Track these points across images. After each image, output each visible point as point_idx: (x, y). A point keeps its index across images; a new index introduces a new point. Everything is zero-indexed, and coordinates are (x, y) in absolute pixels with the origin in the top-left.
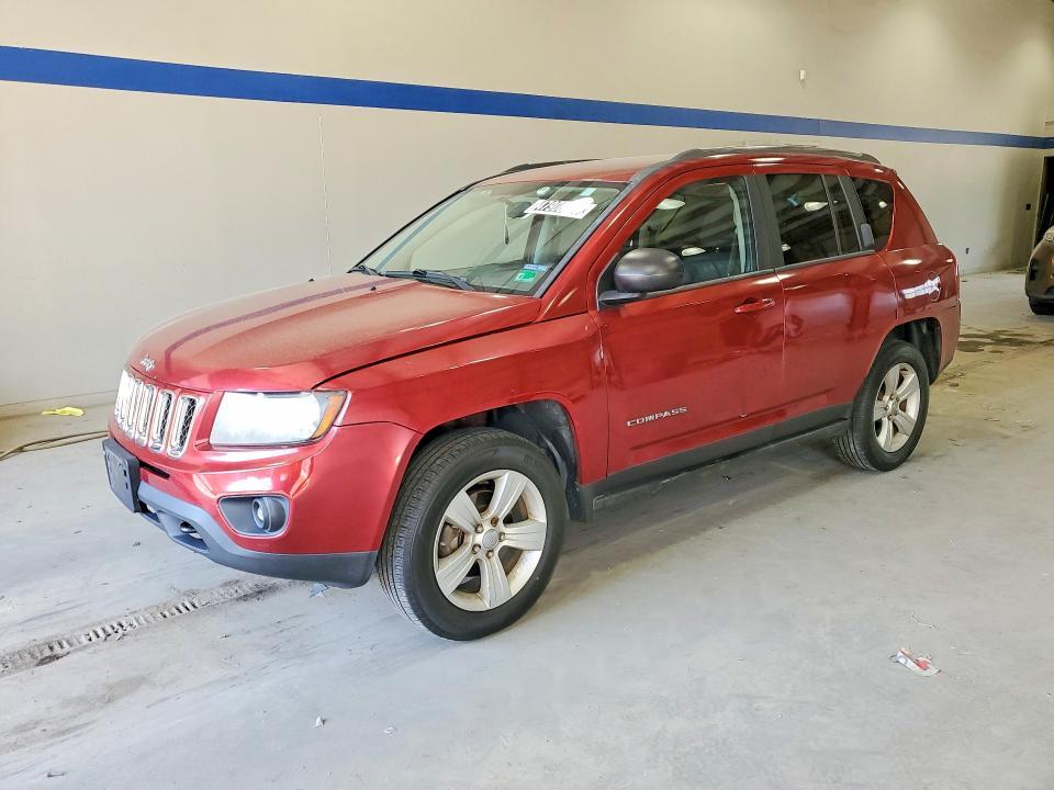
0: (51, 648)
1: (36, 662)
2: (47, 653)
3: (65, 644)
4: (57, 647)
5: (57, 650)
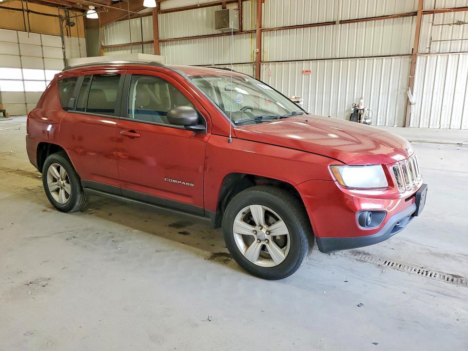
0: (452, 280)
1: (462, 279)
2: (455, 279)
3: (446, 279)
4: (450, 279)
5: (451, 278)
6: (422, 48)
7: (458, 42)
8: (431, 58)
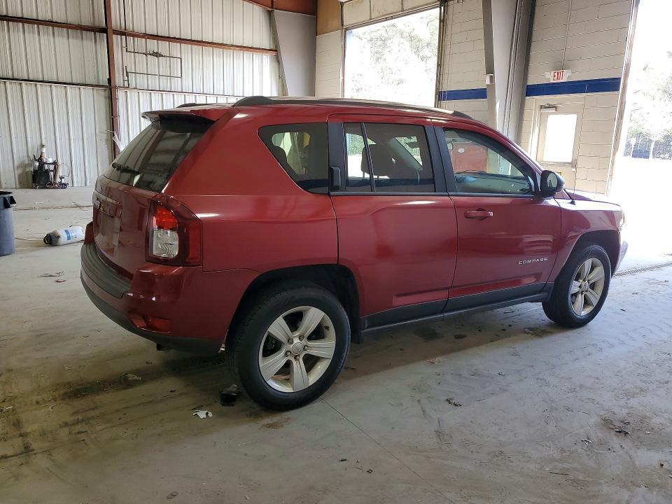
6: (119, 80)
7: (155, 78)
8: (131, 94)
